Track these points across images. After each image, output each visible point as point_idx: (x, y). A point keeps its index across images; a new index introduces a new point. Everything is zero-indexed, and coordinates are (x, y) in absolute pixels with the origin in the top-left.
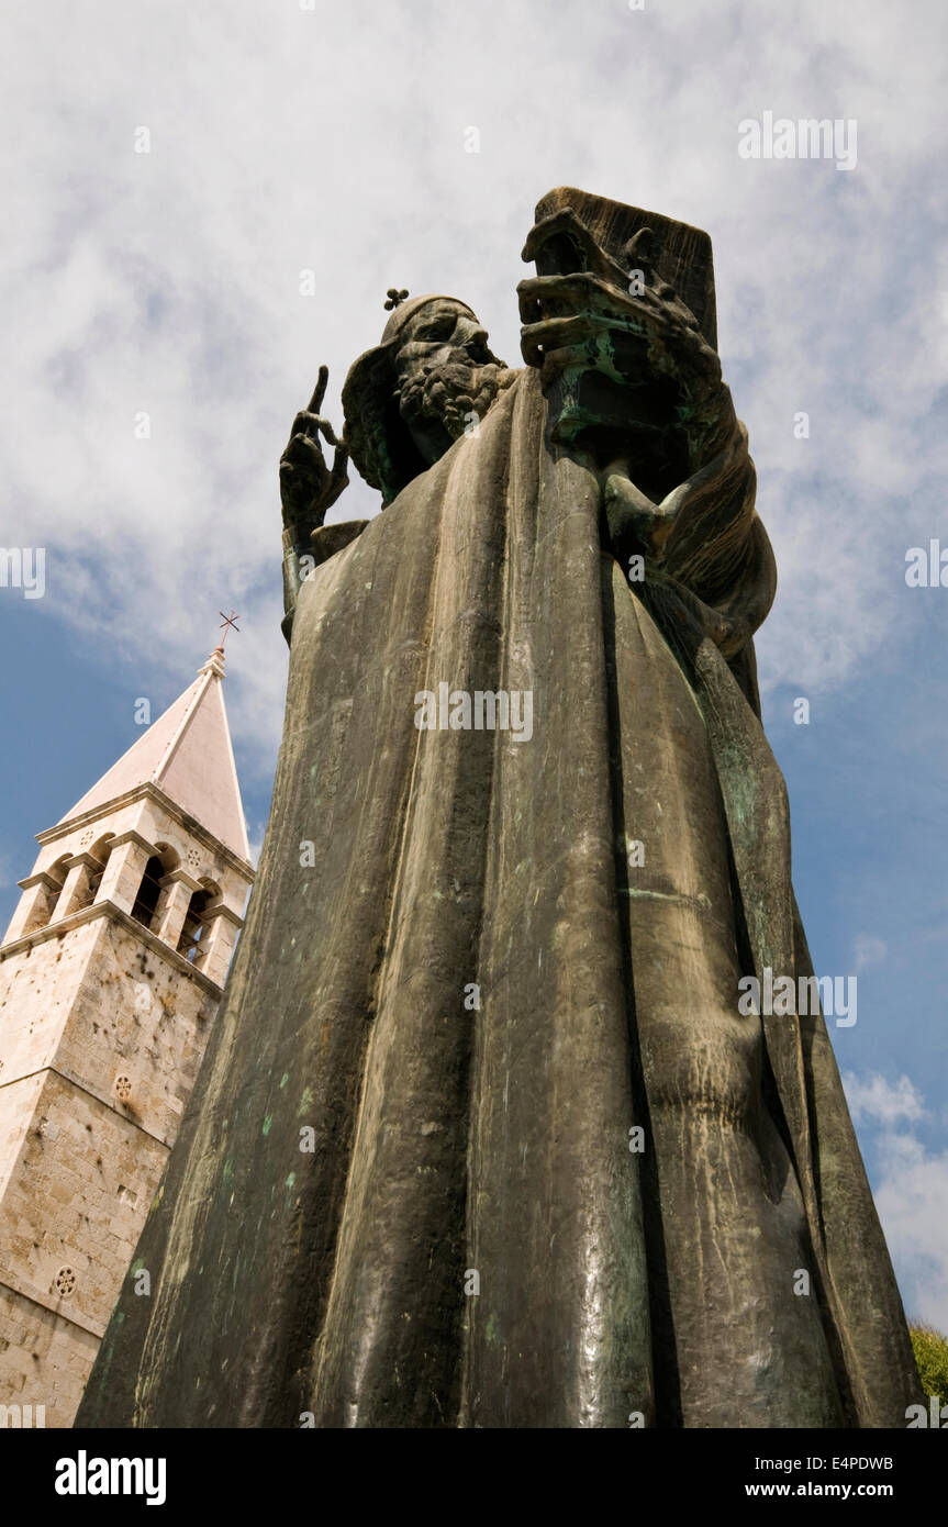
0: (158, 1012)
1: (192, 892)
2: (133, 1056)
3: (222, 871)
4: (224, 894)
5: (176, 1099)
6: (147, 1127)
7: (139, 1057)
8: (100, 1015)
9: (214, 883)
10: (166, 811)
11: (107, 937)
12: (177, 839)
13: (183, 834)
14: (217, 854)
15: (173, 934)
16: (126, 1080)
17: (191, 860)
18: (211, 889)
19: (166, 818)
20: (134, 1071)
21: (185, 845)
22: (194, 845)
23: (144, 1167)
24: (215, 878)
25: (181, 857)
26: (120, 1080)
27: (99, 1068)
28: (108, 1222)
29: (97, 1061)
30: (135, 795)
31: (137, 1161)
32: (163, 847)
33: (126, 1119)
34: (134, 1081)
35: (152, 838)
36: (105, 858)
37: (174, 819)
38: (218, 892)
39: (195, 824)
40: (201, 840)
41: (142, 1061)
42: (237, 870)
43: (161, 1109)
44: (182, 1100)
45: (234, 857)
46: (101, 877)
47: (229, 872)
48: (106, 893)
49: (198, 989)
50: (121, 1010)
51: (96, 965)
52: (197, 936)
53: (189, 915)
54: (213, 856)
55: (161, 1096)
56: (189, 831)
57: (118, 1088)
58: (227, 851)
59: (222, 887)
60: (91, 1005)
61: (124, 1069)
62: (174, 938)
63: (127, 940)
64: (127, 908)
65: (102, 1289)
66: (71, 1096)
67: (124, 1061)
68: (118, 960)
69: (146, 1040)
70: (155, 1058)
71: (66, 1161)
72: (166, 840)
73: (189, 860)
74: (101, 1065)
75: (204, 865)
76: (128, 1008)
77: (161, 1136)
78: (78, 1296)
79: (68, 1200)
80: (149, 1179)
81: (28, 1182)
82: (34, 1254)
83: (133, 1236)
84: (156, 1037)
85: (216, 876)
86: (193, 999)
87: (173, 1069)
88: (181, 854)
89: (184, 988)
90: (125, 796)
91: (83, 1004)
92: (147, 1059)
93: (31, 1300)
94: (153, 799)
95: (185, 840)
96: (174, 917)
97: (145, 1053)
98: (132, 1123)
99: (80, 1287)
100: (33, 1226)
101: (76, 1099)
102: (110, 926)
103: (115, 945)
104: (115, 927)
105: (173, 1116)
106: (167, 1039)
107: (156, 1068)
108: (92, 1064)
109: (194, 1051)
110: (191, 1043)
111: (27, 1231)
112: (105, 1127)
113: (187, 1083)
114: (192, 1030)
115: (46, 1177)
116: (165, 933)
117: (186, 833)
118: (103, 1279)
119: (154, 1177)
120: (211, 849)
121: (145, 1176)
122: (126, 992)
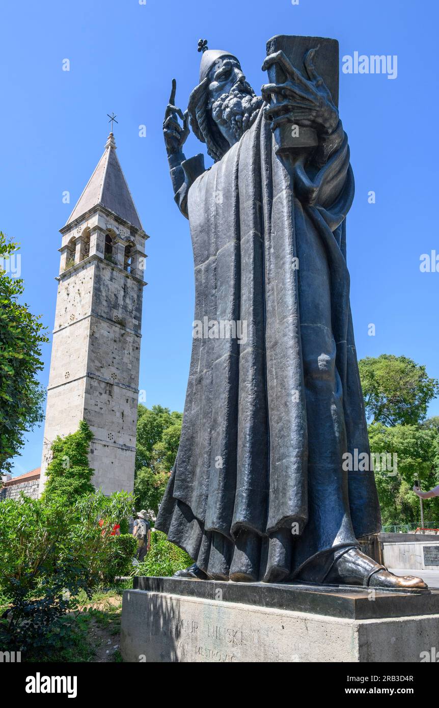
0: (122, 293)
1: (124, 247)
2: (117, 308)
3: (135, 237)
4: (137, 245)
5: (135, 320)
6: (128, 330)
7: (120, 308)
8: (102, 296)
9: (132, 242)
10: (107, 215)
11: (97, 267)
12: (113, 225)
13: (116, 224)
14: (130, 229)
15: (121, 263)
16: (117, 316)
18: (131, 244)
19: (108, 218)
20: (119, 313)
21: (118, 228)
22: (121, 227)
23: (130, 342)
24: (132, 240)
26: (115, 316)
28: (122, 359)
29: (106, 311)
30: (93, 211)
31: (127, 341)
32: (110, 230)
33: (120, 328)
34: (120, 316)
35: (104, 227)
36: (88, 238)
37: (111, 218)
38: (134, 245)
39: (120, 219)
40: (124, 225)
41: (120, 310)
42: (140, 235)
43: (131, 324)
44: (137, 320)
45: (137, 231)
46: (89, 245)
47: (137, 236)
48: (93, 252)
49: (135, 282)
50: (110, 293)
51: (97, 278)
52: (130, 262)
53: (125, 255)
54: (129, 231)
55: (130, 320)
57: (115, 318)
58: (133, 228)
59: (135, 242)
60: (99, 293)
62: (122, 265)
63: (105, 268)
64: (102, 256)
65: (125, 377)
66: (101, 324)
67: (115, 311)
68: (104, 276)
69: (121, 302)
70: (125, 307)
71: (104, 343)
72: (109, 227)
73: (121, 234)
74: (108, 312)
75: (127, 235)
76: (112, 292)
77: (133, 332)
78: (119, 380)
79: (108, 354)
80: (132, 345)
81: (94, 350)
82: (102, 370)
83: (132, 362)
84: (124, 300)
85: (132, 238)
86: (134, 286)
87: (132, 310)
88: (118, 233)
89: (130, 282)
90: (90, 211)
91: (96, 293)
92: (122, 308)
93: (105, 382)
94: (101, 211)
95: (118, 227)
96: (120, 257)
97: (121, 306)
98: (122, 329)
99: (119, 378)
100: (100, 362)
101: (102, 324)
102: (98, 264)
103: (102, 270)
104: (99, 264)
105: (135, 325)
106: (128, 301)
107: (127, 311)
108: (104, 312)
109: (138, 304)
110: (136, 301)
111: (98, 364)
112: (114, 331)
113: (138, 315)
114: (135, 296)
115: (99, 348)
116: (118, 264)
117: (117, 223)
118: (125, 374)
119: (134, 345)
120: (128, 228)
121: (131, 344)
122: (110, 286)
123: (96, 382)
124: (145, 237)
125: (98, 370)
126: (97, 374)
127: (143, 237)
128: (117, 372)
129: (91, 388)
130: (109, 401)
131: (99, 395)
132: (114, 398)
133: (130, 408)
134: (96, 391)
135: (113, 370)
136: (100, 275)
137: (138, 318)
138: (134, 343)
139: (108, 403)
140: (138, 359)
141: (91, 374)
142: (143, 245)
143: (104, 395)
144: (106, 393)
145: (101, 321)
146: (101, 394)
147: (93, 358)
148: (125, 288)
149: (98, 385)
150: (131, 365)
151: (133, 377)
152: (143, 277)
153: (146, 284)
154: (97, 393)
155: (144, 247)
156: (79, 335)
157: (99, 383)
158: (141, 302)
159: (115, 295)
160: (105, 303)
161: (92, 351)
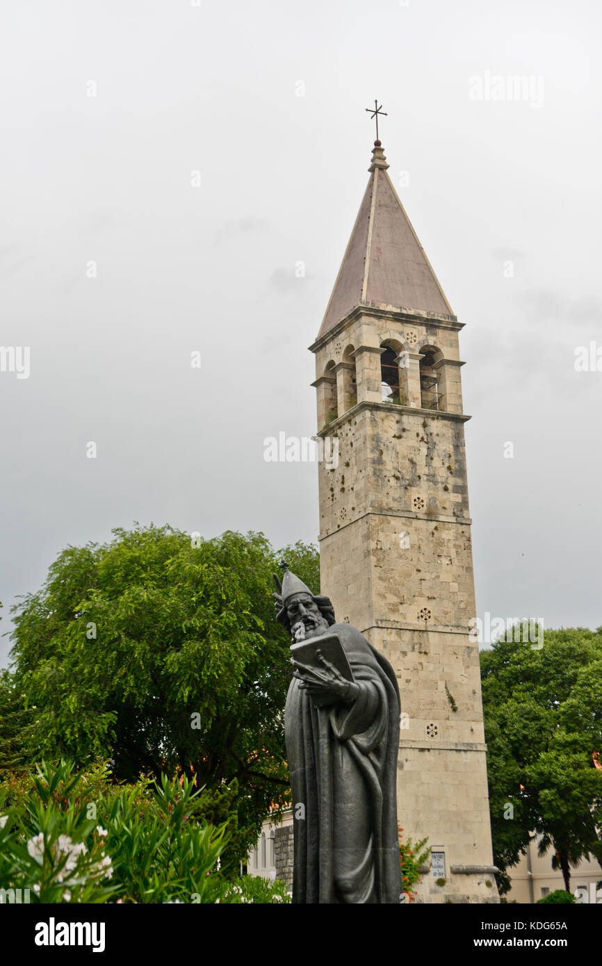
0: (424, 451)
1: (418, 362)
2: (418, 483)
3: (435, 334)
4: (442, 350)
5: (456, 494)
6: (441, 518)
7: (422, 482)
8: (387, 470)
9: (432, 346)
10: (380, 318)
11: (372, 422)
12: (393, 331)
13: (398, 326)
14: (426, 325)
15: (415, 396)
16: (419, 498)
17: (410, 340)
18: (432, 349)
19: (381, 323)
20: (422, 491)
21: (401, 333)
22: (408, 328)
23: (449, 540)
24: (431, 343)
25: (403, 343)
26: (415, 500)
27: (399, 500)
28: (438, 577)
29: (397, 496)
31: (443, 539)
32: (388, 341)
33: (427, 520)
34: (424, 497)
35: (376, 342)
37: (388, 319)
38: (438, 350)
39: (403, 315)
40: (411, 323)
41: (424, 484)
42: (445, 328)
43: (447, 505)
44: (459, 493)
45: (439, 321)
47: (440, 332)
48: (362, 395)
49: (446, 422)
50: (400, 460)
51: (374, 443)
54: (424, 328)
55: (445, 497)
56: (401, 321)
57: (415, 505)
58: (433, 320)
59: (438, 346)
60: (381, 467)
61: (414, 493)
62: (417, 398)
63: (387, 416)
65: (448, 610)
66: (389, 523)
67: (413, 489)
68: (386, 431)
69: (422, 470)
70: (432, 478)
71: (401, 557)
72: (385, 337)
73: (409, 341)
74: (400, 498)
75: (420, 338)
76: (404, 457)
77: (453, 519)
78: (435, 618)
79: (410, 576)
80: (455, 545)
81: (383, 575)
82: (402, 608)
83: (457, 578)
84: (428, 465)
85: (431, 341)
86: (444, 430)
87: (447, 478)
88: (402, 340)
89: (436, 426)
90: (350, 317)
91: (375, 469)
92: (428, 480)
93: (410, 630)
94: (367, 315)
95: (401, 330)
96: (412, 385)
97: (425, 478)
98: (431, 521)
99: (435, 614)
100: (396, 595)
101: (392, 522)
102: (372, 414)
103: (380, 424)
104: (374, 412)
105: (457, 504)
106: (437, 463)
107: (435, 483)
108: (394, 500)
109: (456, 461)
110: (453, 458)
111: (393, 599)
112: (416, 530)
113: (460, 482)
114: (451, 449)
115: (392, 569)
116: (410, 398)
117: (399, 324)
118: (447, 605)
119: (457, 543)
120: (421, 324)
121: (451, 545)
122: (399, 448)
123: (393, 635)
124: (456, 326)
125: (394, 609)
126: (393, 617)
127: (452, 329)
128: (430, 606)
129: (385, 646)
130: (421, 664)
131: (401, 658)
132: (432, 653)
133: (463, 667)
134: (395, 649)
135: (422, 603)
136: (378, 434)
137: (462, 489)
138: (456, 539)
139: (420, 667)
140: (469, 569)
141: (382, 621)
142: (455, 344)
143: (410, 654)
144: (413, 649)
145: (389, 518)
146: (404, 653)
147: (383, 591)
148: (428, 441)
149: (398, 640)
150: (456, 585)
151: (462, 606)
152: (461, 406)
153: (467, 418)
154: (398, 653)
155: (458, 347)
156: (357, 549)
157: (399, 635)
158: (463, 454)
159: (411, 461)
160: (393, 481)
161: (380, 578)
